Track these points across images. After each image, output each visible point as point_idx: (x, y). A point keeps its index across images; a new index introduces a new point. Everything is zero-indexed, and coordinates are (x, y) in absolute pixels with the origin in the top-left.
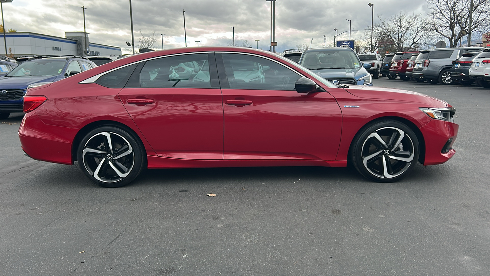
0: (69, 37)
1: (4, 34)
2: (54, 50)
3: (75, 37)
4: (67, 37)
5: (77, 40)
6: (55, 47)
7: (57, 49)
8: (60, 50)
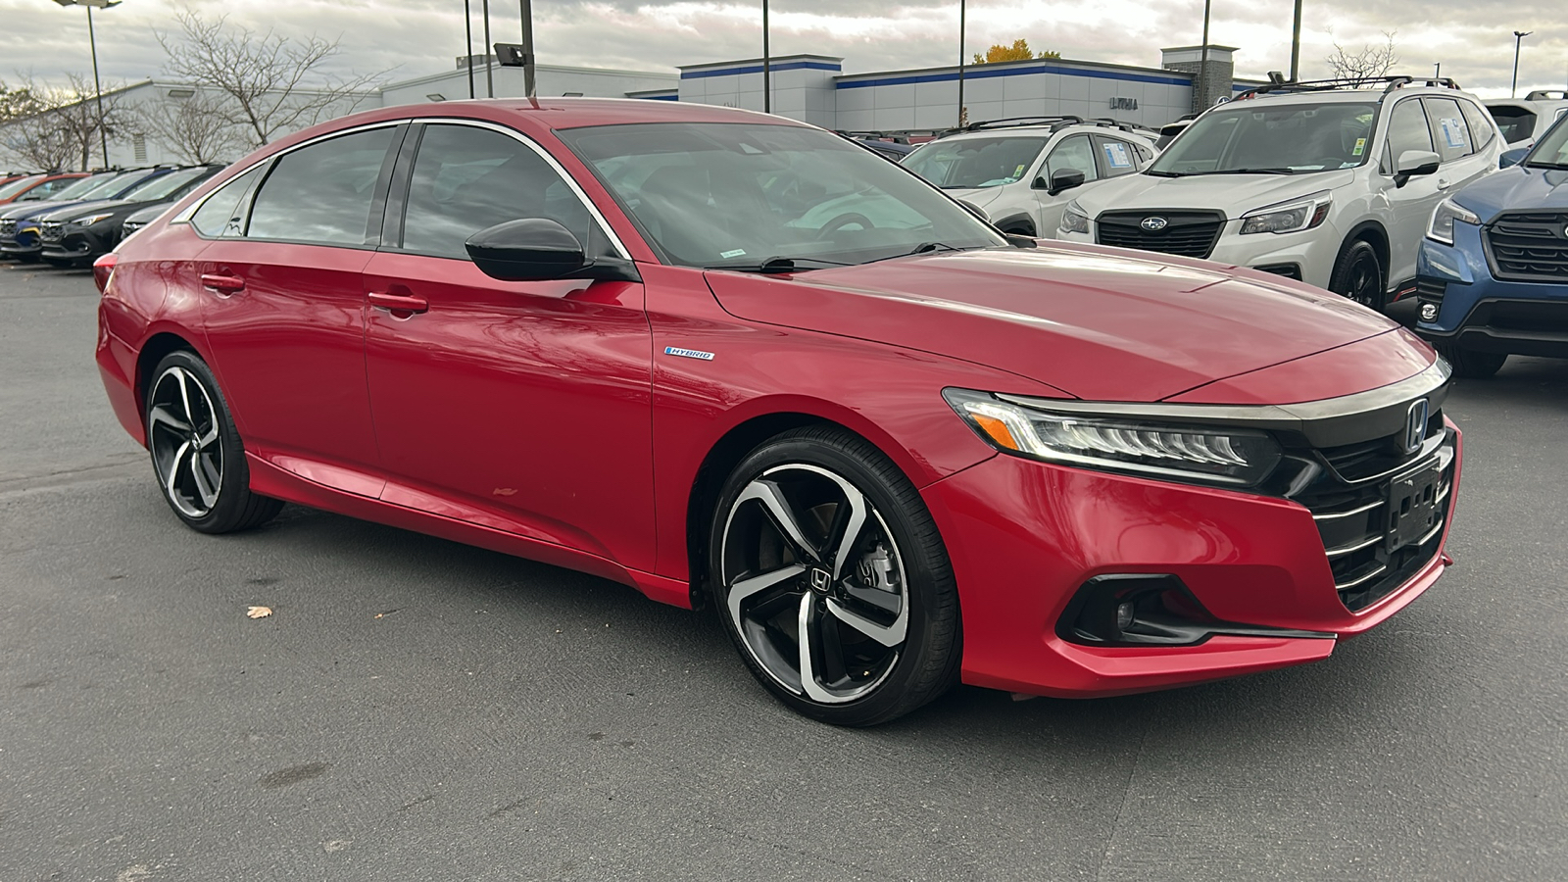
0: (1172, 64)
1: (962, 71)
2: (1114, 108)
3: (1189, 64)
4: (1166, 66)
5: (1195, 74)
6: (1120, 100)
7: (1126, 104)
8: (1135, 108)
